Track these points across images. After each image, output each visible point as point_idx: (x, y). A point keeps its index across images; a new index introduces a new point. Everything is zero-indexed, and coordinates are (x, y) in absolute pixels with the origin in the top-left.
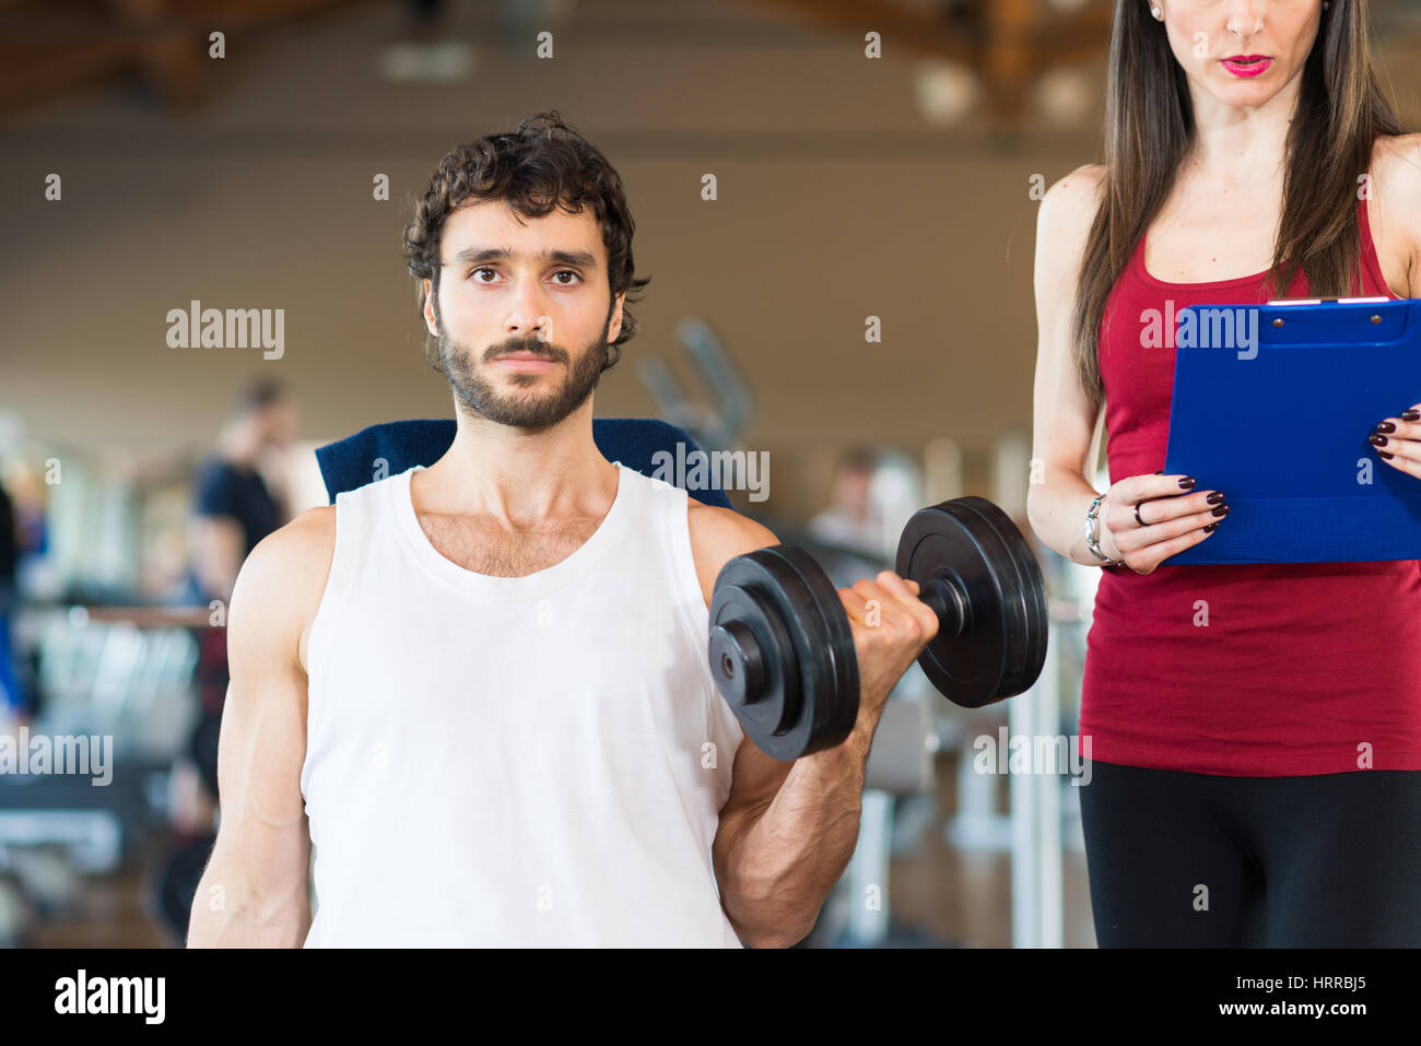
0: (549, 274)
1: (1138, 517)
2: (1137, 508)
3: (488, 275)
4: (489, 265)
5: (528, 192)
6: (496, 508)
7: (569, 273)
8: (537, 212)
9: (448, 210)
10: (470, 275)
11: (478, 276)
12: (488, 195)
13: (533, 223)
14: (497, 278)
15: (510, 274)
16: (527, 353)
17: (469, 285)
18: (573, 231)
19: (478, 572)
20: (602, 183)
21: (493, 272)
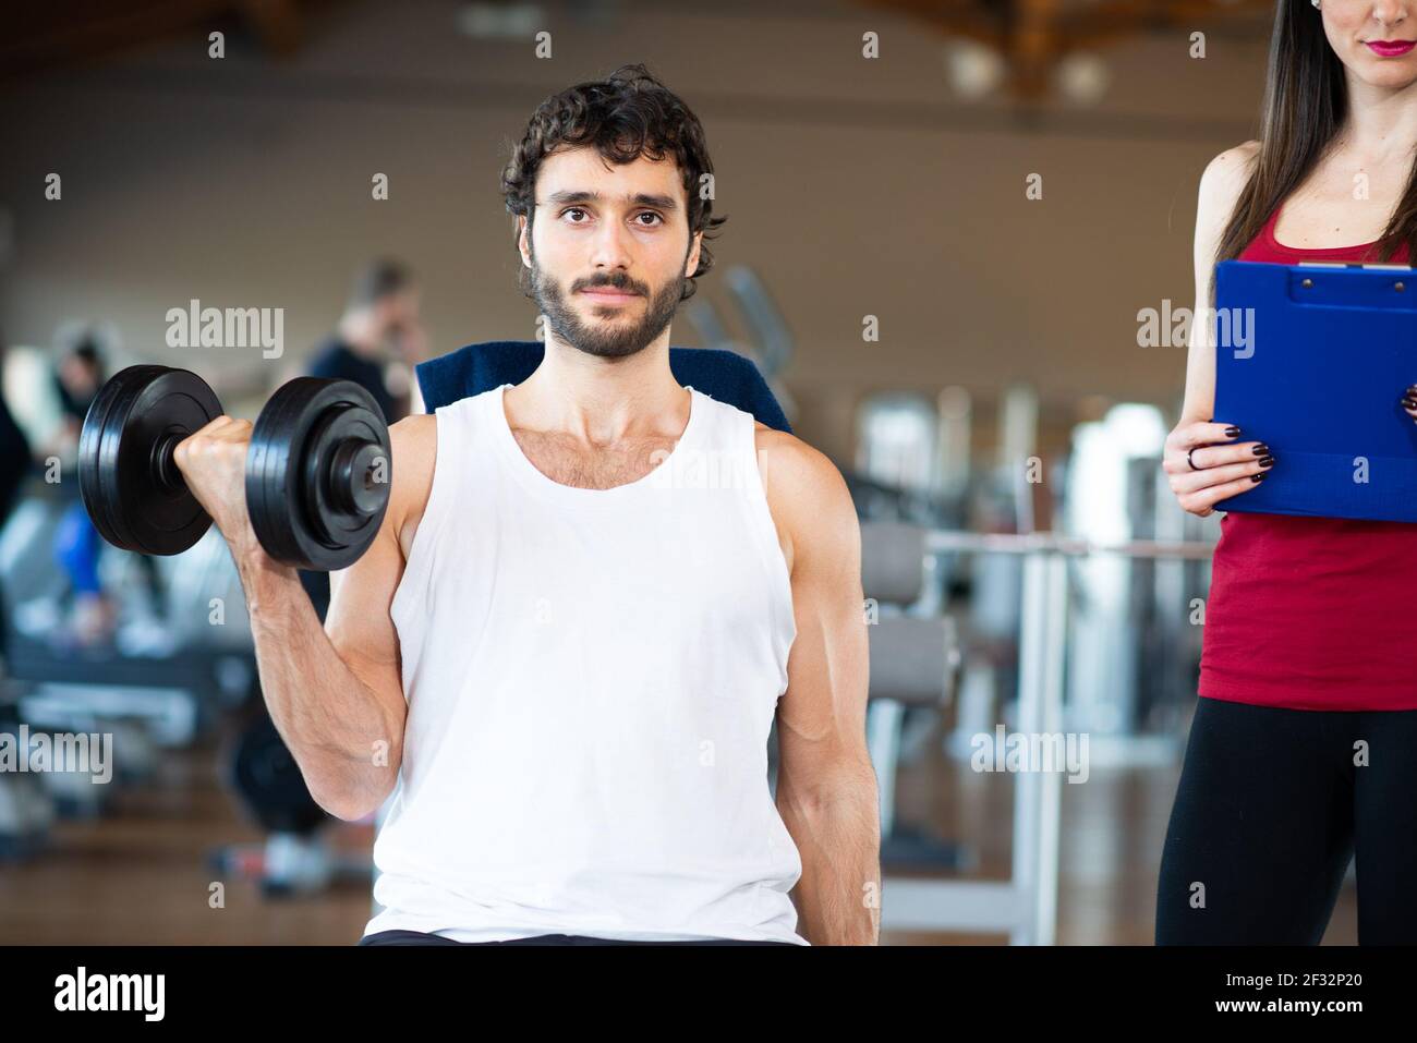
0: (633, 215)
1: (1190, 462)
2: (1190, 454)
3: (578, 216)
4: (579, 206)
5: (615, 141)
6: (578, 429)
7: (652, 215)
8: (623, 159)
9: (542, 155)
10: (561, 214)
11: (569, 215)
12: (579, 142)
13: (619, 169)
14: (585, 218)
15: (598, 215)
16: (610, 287)
17: (560, 222)
18: (655, 176)
19: (566, 484)
20: (684, 132)
21: (582, 212)
